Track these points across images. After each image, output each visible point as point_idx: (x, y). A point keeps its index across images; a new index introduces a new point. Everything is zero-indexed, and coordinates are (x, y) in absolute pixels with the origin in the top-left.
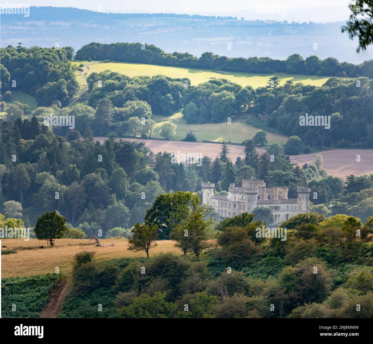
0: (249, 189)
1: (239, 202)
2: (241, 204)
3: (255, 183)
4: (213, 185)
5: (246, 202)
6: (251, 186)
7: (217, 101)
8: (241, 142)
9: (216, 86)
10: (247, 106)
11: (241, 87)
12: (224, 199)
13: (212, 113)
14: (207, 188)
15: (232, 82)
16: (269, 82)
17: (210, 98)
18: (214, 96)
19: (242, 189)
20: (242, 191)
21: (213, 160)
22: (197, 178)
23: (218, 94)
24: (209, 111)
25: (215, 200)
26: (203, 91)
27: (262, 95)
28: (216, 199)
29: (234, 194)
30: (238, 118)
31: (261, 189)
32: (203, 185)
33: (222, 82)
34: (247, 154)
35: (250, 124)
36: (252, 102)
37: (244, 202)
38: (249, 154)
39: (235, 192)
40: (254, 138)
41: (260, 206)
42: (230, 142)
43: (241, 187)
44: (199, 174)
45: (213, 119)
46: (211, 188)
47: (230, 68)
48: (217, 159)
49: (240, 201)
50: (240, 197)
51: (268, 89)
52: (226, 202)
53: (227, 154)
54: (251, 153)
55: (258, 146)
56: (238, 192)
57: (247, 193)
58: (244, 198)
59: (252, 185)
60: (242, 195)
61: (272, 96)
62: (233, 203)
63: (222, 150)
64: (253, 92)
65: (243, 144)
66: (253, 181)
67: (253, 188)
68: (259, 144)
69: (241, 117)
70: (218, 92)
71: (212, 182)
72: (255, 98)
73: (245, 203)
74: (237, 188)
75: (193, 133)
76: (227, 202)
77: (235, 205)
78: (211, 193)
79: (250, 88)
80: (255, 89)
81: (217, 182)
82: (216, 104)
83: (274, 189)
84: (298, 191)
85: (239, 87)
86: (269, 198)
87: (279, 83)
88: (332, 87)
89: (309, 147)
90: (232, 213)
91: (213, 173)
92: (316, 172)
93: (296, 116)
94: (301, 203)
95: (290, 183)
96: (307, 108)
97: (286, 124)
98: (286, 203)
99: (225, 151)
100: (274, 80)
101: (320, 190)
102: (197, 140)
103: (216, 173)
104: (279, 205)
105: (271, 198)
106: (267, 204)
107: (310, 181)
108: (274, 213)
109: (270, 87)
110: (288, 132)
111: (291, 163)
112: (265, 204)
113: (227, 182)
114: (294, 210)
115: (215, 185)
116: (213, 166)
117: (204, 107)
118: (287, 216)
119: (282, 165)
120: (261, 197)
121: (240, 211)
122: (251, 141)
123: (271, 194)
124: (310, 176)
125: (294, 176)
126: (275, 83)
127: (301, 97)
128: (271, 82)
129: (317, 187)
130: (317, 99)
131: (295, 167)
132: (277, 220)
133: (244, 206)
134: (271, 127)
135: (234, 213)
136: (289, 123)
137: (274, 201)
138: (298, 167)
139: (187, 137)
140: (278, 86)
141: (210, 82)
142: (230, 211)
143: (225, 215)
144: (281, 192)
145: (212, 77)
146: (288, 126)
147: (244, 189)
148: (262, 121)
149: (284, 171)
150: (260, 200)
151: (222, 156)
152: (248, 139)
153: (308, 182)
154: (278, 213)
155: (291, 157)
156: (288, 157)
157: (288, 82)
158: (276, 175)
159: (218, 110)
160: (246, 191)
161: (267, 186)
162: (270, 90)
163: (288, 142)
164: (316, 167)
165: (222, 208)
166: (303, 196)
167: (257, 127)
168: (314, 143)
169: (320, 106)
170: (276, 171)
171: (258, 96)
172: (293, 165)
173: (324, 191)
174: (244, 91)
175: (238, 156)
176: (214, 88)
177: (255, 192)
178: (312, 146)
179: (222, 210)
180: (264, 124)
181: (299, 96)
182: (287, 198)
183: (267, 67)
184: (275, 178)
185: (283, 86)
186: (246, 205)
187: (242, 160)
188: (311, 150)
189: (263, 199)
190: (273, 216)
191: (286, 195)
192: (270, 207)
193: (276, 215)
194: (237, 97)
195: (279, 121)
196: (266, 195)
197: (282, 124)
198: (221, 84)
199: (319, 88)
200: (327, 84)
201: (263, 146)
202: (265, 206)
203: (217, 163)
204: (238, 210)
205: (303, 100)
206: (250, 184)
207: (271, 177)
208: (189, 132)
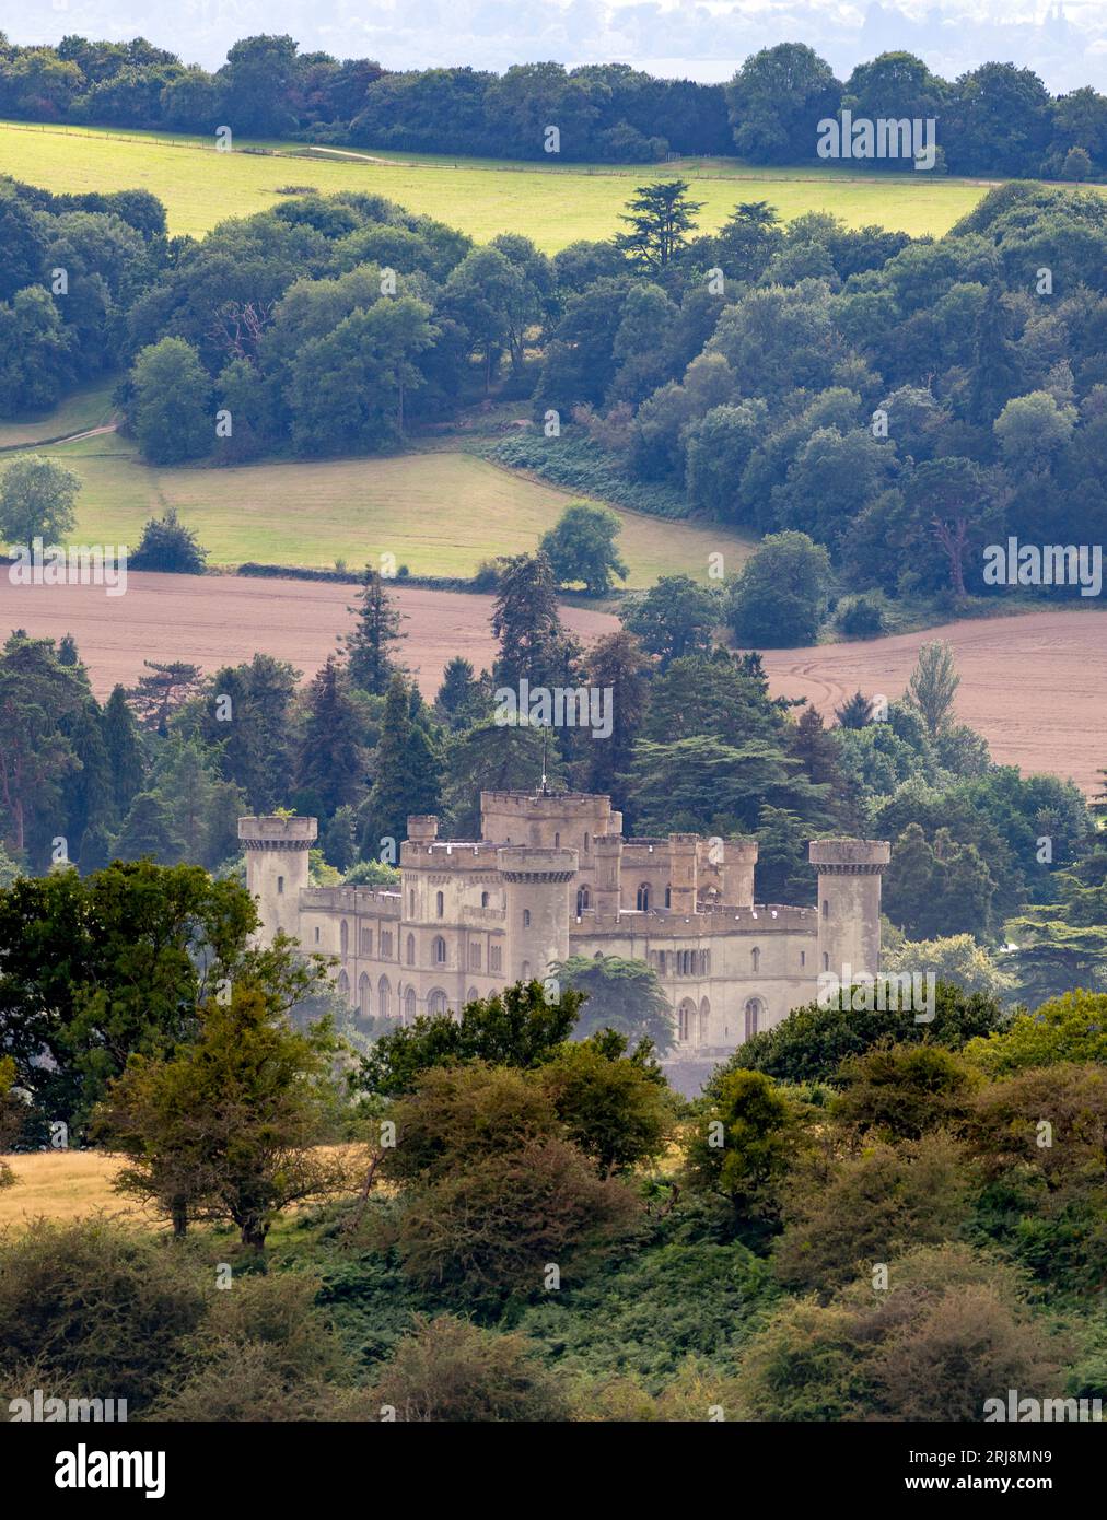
0: (525, 852)
1: (462, 928)
2: (475, 938)
3: (559, 812)
4: (309, 830)
5: (504, 926)
6: (535, 832)
7: (321, 329)
8: (469, 573)
9: (316, 237)
10: (507, 358)
11: (468, 243)
12: (377, 909)
13: (295, 398)
14: (275, 845)
15: (416, 210)
16: (630, 213)
17: (279, 311)
18: (303, 300)
19: (484, 851)
20: (480, 862)
21: (307, 676)
22: (210, 788)
23: (327, 286)
24: (275, 389)
25: (320, 919)
26: (239, 268)
27: (593, 288)
28: (330, 910)
29: (433, 881)
30: (449, 431)
31: (595, 849)
32: (247, 827)
33: (355, 216)
34: (510, 643)
35: (523, 464)
36: (534, 332)
37: (492, 925)
38: (523, 640)
39: (442, 870)
40: (547, 544)
41: (588, 952)
42: (403, 571)
43: (477, 837)
44: (223, 764)
45: (300, 433)
46: (299, 846)
47: (399, 128)
48: (330, 675)
49: (471, 921)
50: (472, 896)
51: (630, 255)
52: (386, 926)
53: (390, 644)
54: (533, 638)
55: (570, 592)
56: (459, 871)
57: (512, 877)
58: (495, 902)
59: (543, 825)
60: (479, 889)
61: (649, 298)
62: (431, 934)
63: (361, 621)
64: (538, 272)
65: (484, 583)
66: (546, 804)
67: (548, 841)
68: (579, 585)
69: (468, 423)
70: (335, 273)
71: (304, 811)
72: (553, 308)
73: (499, 933)
74: (449, 847)
75: (185, 522)
76: (392, 927)
77: (440, 948)
78: (296, 875)
79: (517, 250)
80: (551, 254)
81: (331, 814)
82: (313, 344)
83: (673, 847)
84: (813, 859)
85: (451, 244)
86: (643, 901)
87: (692, 219)
88: (1010, 243)
89: (874, 598)
90: (422, 993)
91: (308, 759)
92: (918, 744)
93: (797, 411)
94: (836, 932)
95: (768, 811)
96: (859, 364)
97: (740, 461)
98: (744, 933)
99: (376, 626)
100: (664, 200)
101: (944, 851)
102: (209, 561)
103: (328, 758)
104: (704, 944)
105: (657, 901)
106: (631, 937)
107: (886, 800)
108: (674, 991)
109: (638, 241)
110: (750, 508)
111: (772, 694)
112: (618, 936)
113: (393, 807)
114: (795, 971)
115: (322, 828)
116: (308, 715)
117: (245, 364)
118: (753, 1006)
119: (716, 704)
120: (595, 897)
121: (471, 981)
122: (531, 567)
123: (657, 880)
124: (882, 775)
125: (792, 770)
126: (672, 219)
127: (824, 302)
128: (643, 214)
129: (930, 839)
130: (920, 314)
131: (794, 715)
132: (695, 1035)
133: (496, 953)
134: (650, 479)
135: (438, 994)
136: (754, 457)
137: (673, 920)
138: (812, 719)
139: (148, 542)
140: (689, 236)
141: (281, 211)
142: (412, 979)
143: (383, 1004)
144: (715, 868)
145: (294, 182)
146: (747, 476)
147: (490, 849)
148: (598, 449)
149: (731, 740)
150: (592, 912)
151: (357, 655)
152: (514, 552)
153: (876, 804)
154: (695, 994)
155: (771, 660)
156: (756, 660)
157: (745, 209)
158: (684, 763)
159: (327, 380)
160: (504, 865)
161: (628, 832)
162: (638, 261)
163: (749, 572)
164: (921, 718)
165: (364, 967)
166: (843, 889)
167: (567, 480)
168: (907, 577)
169: (939, 356)
170: (685, 743)
171: (571, 296)
172: (783, 704)
173: (968, 856)
174: (487, 265)
175: (450, 654)
176: (306, 252)
177: (557, 866)
178: (892, 593)
179: (365, 977)
180: (608, 462)
181: (808, 297)
182: (748, 901)
183: (623, 126)
184: (674, 781)
185: (715, 234)
186: (507, 944)
187: (476, 676)
188: (887, 617)
189: (605, 906)
190: (668, 1009)
191: (747, 881)
192: (649, 953)
193: (687, 1002)
194: (444, 306)
195: (692, 446)
196: (628, 883)
197: (716, 465)
198: (349, 227)
199: (928, 249)
200: (981, 221)
201: (596, 594)
202: (622, 953)
203: (332, 694)
204: (462, 974)
205: (840, 320)
206: (530, 818)
207: (657, 776)
208: (158, 516)
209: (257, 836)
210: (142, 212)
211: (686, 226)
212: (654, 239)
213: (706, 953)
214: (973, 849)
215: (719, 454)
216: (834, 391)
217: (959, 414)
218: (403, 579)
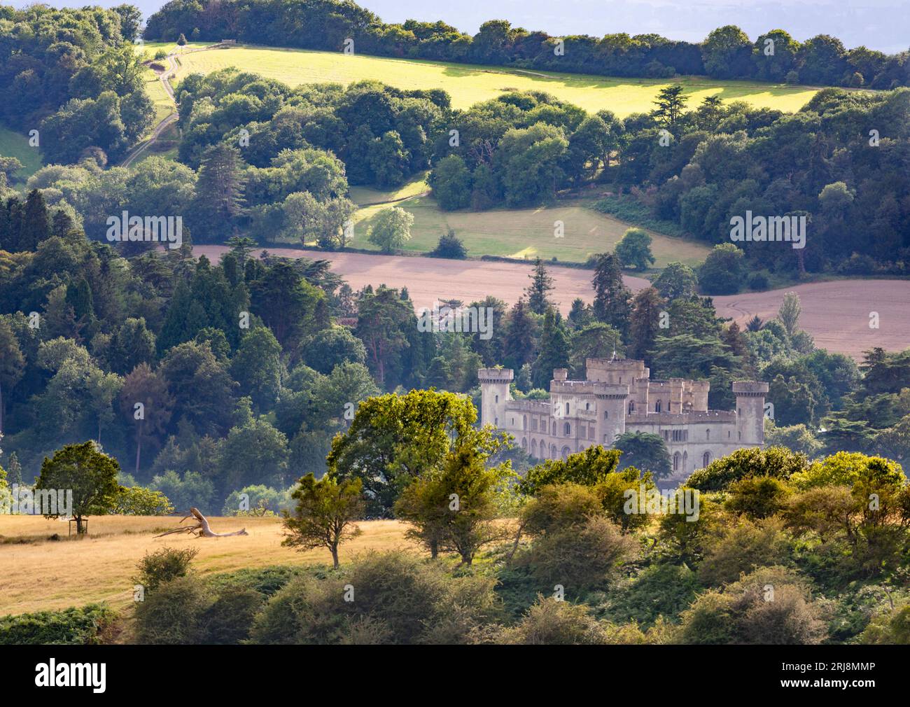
0: (605, 385)
1: (577, 419)
2: (583, 424)
3: (621, 368)
4: (510, 375)
5: (596, 418)
6: (611, 377)
7: (520, 151)
8: (584, 261)
9: (517, 110)
10: (601, 164)
11: (584, 112)
12: (539, 410)
13: (507, 182)
14: (495, 381)
15: (561, 100)
16: (658, 101)
17: (501, 142)
18: (511, 138)
19: (587, 385)
20: (586, 390)
21: (510, 307)
22: (466, 355)
23: (522, 132)
24: (499, 178)
25: (514, 414)
26: (483, 123)
27: (641, 134)
28: (518, 410)
29: (564, 398)
30: (576, 197)
31: (637, 384)
32: (483, 373)
33: (534, 100)
34: (601, 292)
35: (608, 212)
36: (614, 153)
37: (591, 418)
38: (606, 291)
39: (568, 393)
40: (618, 248)
41: (633, 431)
42: (555, 259)
43: (585, 378)
44: (472, 345)
45: (509, 198)
46: (505, 382)
47: (555, 62)
48: (520, 305)
49: (581, 416)
50: (582, 405)
51: (657, 119)
52: (544, 418)
53: (547, 292)
54: (611, 290)
55: (629, 269)
56: (576, 394)
57: (599, 396)
58: (592, 408)
59: (614, 374)
60: (585, 402)
62: (563, 422)
63: (534, 281)
64: (616, 128)
65: (589, 266)
66: (616, 364)
67: (616, 381)
68: (633, 266)
69: (584, 193)
70: (524, 126)
71: (508, 367)
72: (622, 142)
73: (594, 421)
74: (572, 382)
75: (458, 236)
76: (546, 419)
77: (567, 427)
78: (504, 394)
79: (607, 117)
80: (622, 119)
81: (521, 367)
82: (516, 158)
83: (672, 384)
84: (734, 390)
85: (578, 114)
86: (658, 408)
87: (685, 103)
88: (826, 115)
89: (764, 273)
90: (559, 448)
91: (510, 343)
92: (783, 339)
93: (731, 190)
94: (745, 422)
95: (715, 368)
96: (759, 169)
97: (704, 212)
98: (703, 422)
99: (540, 285)
100: (672, 94)
101: (794, 387)
102: (468, 254)
103: (519, 342)
104: (685, 427)
105: (664, 408)
106: (653, 424)
107: (768, 364)
108: (672, 449)
109: (661, 113)
110: (709, 233)
111: (717, 316)
112: (647, 423)
113: (547, 365)
114: (726, 439)
115: (516, 374)
116: (511, 323)
117: (485, 166)
118: (706, 456)
119: (692, 320)
120: (637, 406)
121: (581, 443)
122: (610, 258)
123: (664, 398)
124: (766, 351)
125: (726, 350)
126: (676, 103)
127: (744, 141)
128: (664, 101)
129: (787, 381)
130: (786, 147)
131: (727, 325)
132: (680, 468)
133: (592, 430)
134: (665, 219)
135: (566, 448)
136: (711, 210)
137: (671, 417)
138: (734, 328)
139: (441, 245)
140: (683, 111)
141: (502, 99)
142: (556, 442)
143: (542, 452)
144: (691, 394)
145: (508, 86)
146: (708, 218)
147: (591, 384)
148: (641, 205)
149: (698, 336)
150: (635, 413)
151: (532, 296)
152: (603, 252)
153: (763, 365)
154: (681, 448)
155: (717, 300)
156: (710, 300)
157: (708, 99)
158: (678, 347)
159: (523, 174)
160: (597, 391)
161: (652, 377)
162: (660, 122)
163: (708, 261)
164: (784, 327)
165: (534, 436)
166: (748, 404)
167: (627, 219)
168: (778, 264)
169: (794, 165)
170: (677, 338)
171: (629, 137)
172: (722, 321)
173: (803, 389)
174: (593, 125)
175: (575, 297)
176: (512, 115)
177: (620, 392)
178: (772, 271)
179: (534, 441)
180: (646, 212)
181: (738, 138)
182: (706, 409)
183: (655, 61)
184: (673, 354)
185: (695, 110)
186: (597, 427)
187: (586, 307)
188: (770, 281)
189: (641, 410)
190: (669, 456)
191: (705, 399)
192: (661, 431)
193: (677, 453)
194: (573, 141)
195: (684, 205)
196: (650, 400)
197: (694, 213)
198: (533, 106)
199: (791, 118)
200: (814, 105)
201: (641, 269)
202: (648, 430)
203: (521, 314)
204: (577, 439)
205: (750, 149)
206: (608, 370)
207: (665, 352)
208: (446, 233)
209: (487, 377)
210: (439, 98)
211: (682, 106)
212: (668, 112)
213: (686, 431)
214: (806, 386)
215: (696, 208)
216: (748, 180)
217: (803, 192)
218: (554, 263)
